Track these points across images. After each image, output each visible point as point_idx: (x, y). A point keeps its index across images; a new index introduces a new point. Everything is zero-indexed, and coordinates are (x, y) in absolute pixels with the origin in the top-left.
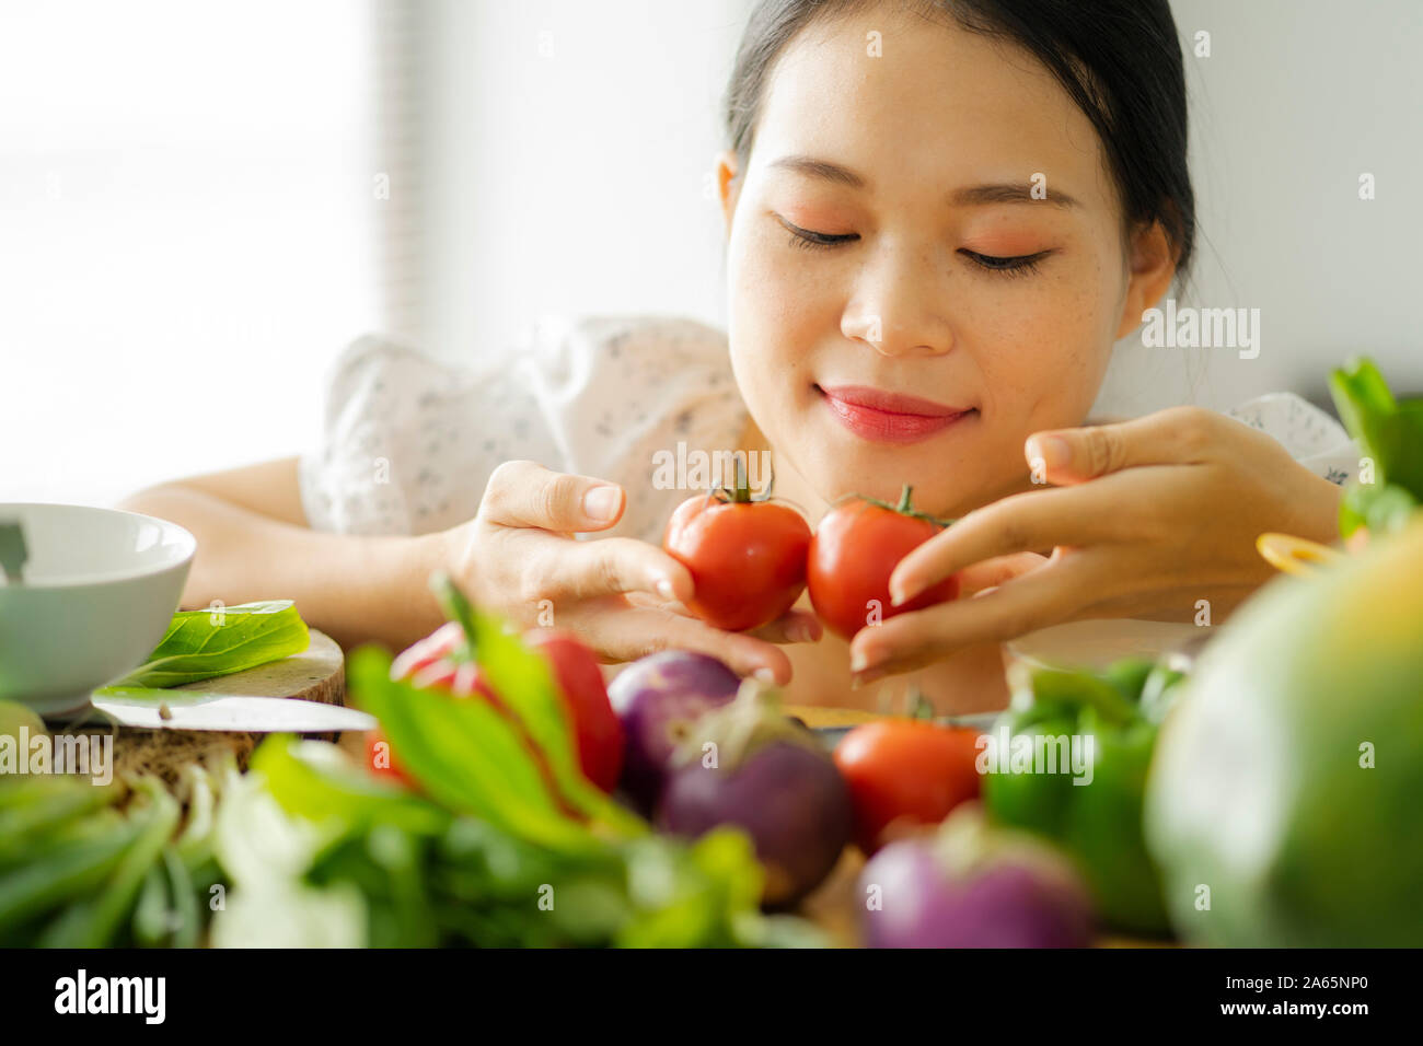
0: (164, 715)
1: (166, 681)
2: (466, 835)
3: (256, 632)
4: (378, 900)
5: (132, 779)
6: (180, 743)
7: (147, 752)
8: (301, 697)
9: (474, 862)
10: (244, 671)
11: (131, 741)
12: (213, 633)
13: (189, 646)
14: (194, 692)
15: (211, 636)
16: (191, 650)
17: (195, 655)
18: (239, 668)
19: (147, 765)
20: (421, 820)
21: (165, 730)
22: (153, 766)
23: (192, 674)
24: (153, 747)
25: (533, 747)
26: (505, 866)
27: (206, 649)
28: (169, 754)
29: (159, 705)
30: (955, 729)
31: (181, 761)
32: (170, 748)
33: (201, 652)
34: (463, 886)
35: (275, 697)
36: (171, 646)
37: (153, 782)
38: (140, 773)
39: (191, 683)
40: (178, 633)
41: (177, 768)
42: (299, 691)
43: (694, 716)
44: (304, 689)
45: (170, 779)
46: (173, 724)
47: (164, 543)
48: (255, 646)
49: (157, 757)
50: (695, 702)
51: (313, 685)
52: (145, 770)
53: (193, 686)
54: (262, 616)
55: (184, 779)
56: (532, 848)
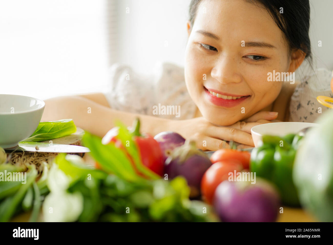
0: (36, 149)
1: (38, 140)
2: (111, 179)
3: (63, 128)
4: (87, 197)
5: (28, 165)
6: (41, 156)
7: (32, 158)
8: (74, 144)
9: (113, 186)
10: (59, 138)
11: (28, 156)
12: (51, 128)
13: (45, 131)
14: (46, 143)
15: (51, 129)
16: (45, 132)
17: (47, 133)
18: (58, 137)
19: (32, 162)
20: (100, 175)
21: (37, 152)
22: (34, 162)
23: (46, 138)
24: (34, 157)
25: (129, 156)
26: (121, 188)
27: (50, 132)
28: (38, 159)
29: (35, 146)
30: (242, 151)
31: (42, 161)
32: (38, 157)
33: (48, 133)
34: (110, 193)
35: (67, 144)
36: (41, 131)
37: (33, 167)
38: (30, 164)
39: (45, 141)
40: (43, 128)
41: (40, 162)
42: (73, 143)
43: (172, 148)
44: (75, 142)
45: (38, 165)
46: (39, 151)
47: (37, 104)
48: (62, 131)
49: (35, 159)
50: (172, 145)
51: (77, 141)
52: (32, 163)
53: (46, 142)
54: (64, 123)
55: (42, 165)
56: (129, 183)
